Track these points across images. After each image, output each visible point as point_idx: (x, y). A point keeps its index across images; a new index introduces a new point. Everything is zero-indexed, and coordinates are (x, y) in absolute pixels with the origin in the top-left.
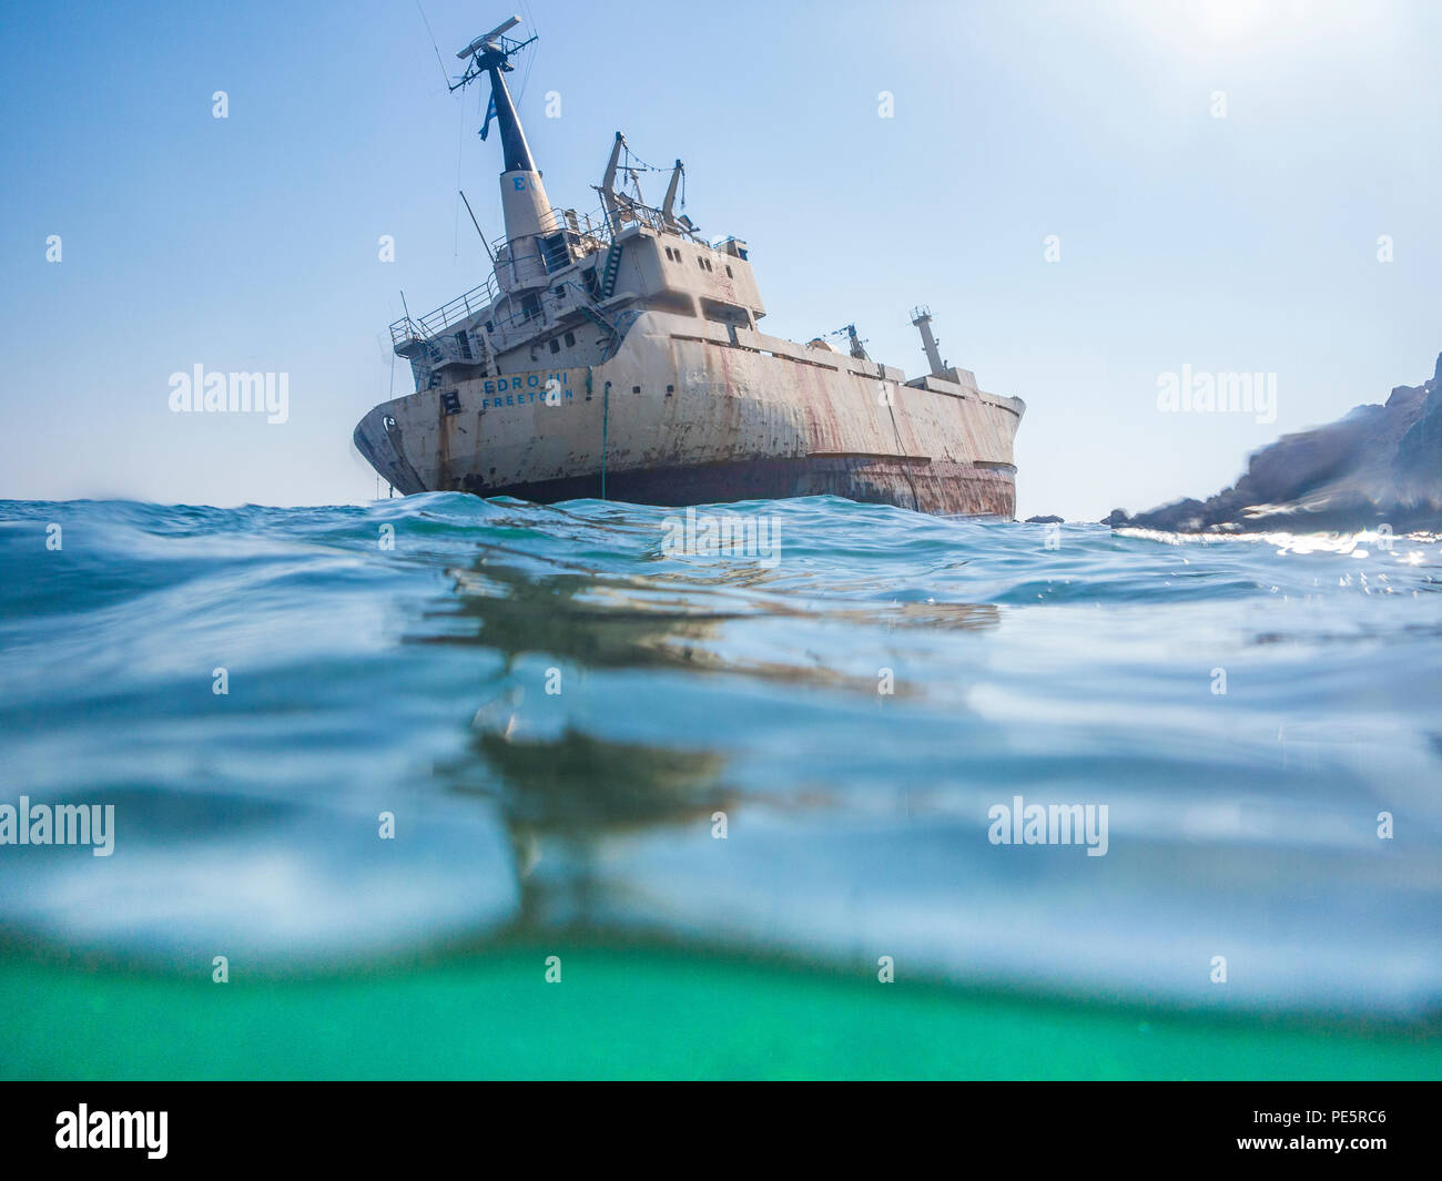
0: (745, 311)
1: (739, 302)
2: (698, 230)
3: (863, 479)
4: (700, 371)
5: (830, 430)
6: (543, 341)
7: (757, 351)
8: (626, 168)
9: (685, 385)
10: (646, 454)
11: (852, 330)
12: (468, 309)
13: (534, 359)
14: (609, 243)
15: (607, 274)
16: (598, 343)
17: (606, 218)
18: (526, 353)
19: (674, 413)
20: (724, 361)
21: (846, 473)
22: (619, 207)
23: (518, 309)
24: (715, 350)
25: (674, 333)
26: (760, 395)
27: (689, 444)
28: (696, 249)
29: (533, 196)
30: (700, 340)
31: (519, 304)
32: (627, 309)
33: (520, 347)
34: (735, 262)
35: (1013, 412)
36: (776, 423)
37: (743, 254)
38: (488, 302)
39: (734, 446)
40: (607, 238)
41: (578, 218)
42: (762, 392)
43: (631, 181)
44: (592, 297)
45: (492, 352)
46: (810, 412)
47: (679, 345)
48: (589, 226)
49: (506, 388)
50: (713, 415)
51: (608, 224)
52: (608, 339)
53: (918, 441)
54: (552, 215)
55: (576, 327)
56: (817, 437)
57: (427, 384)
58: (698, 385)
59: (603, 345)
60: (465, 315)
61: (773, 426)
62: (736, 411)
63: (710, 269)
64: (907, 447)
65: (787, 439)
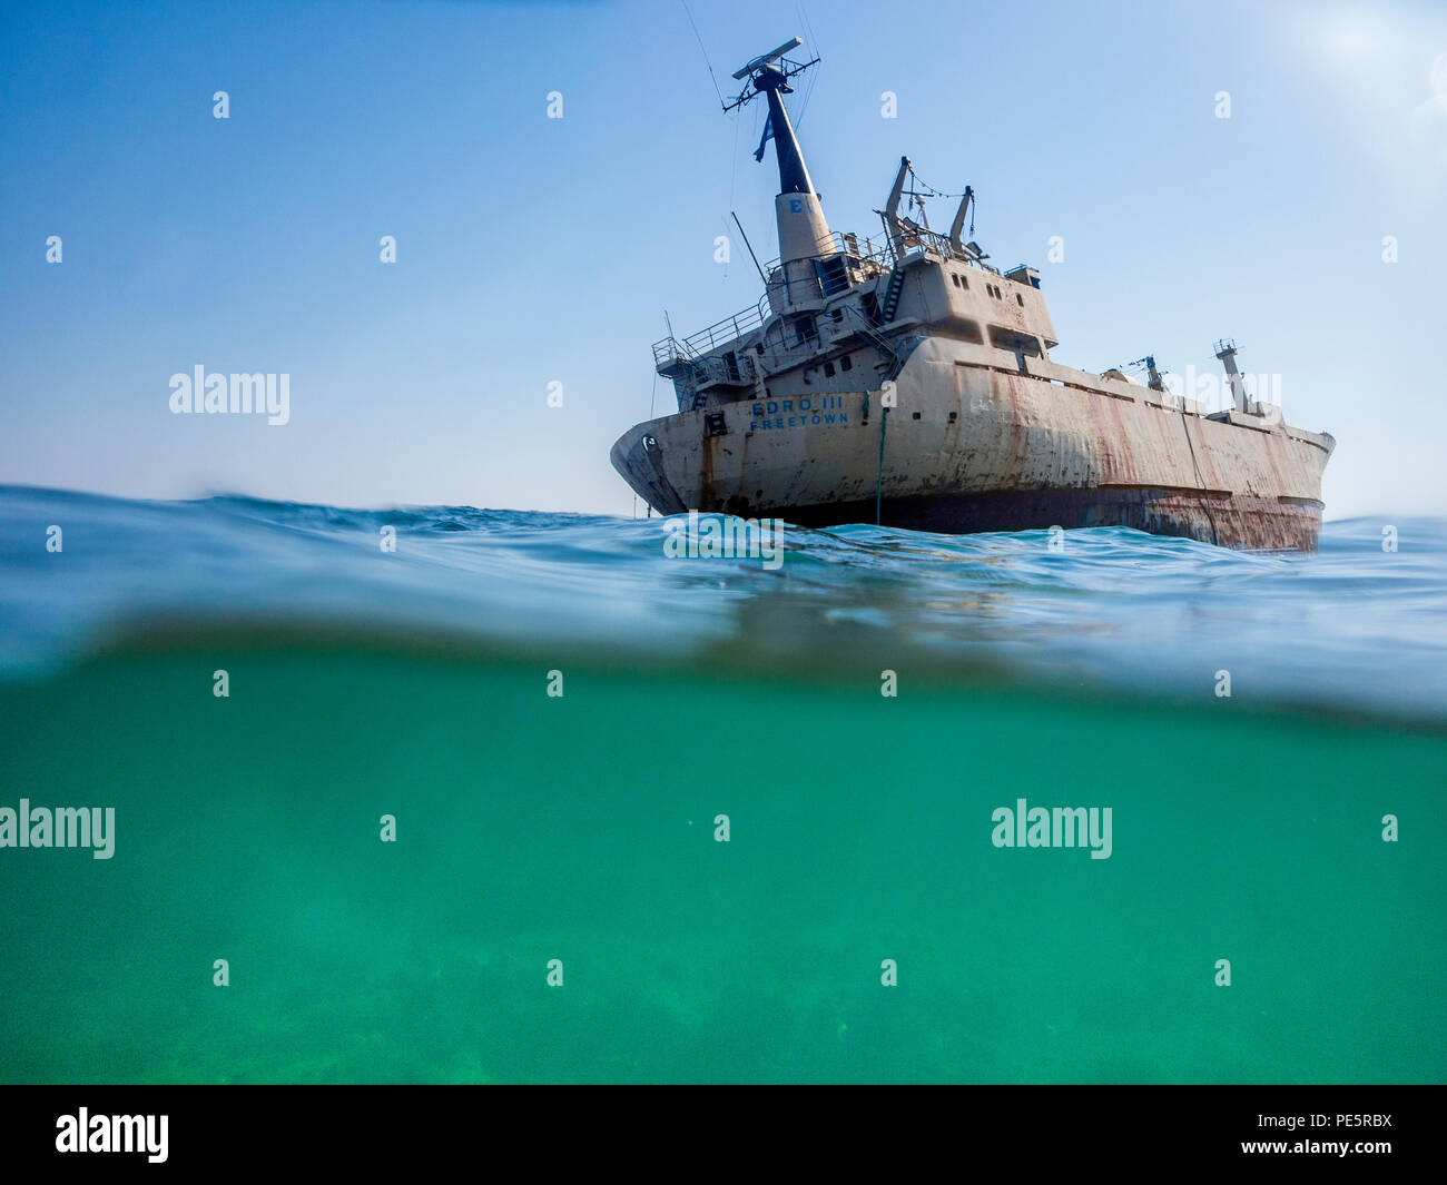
0: (1036, 340)
1: (1030, 330)
2: (987, 257)
3: (1159, 511)
4: (986, 398)
5: (1123, 461)
6: (817, 365)
7: (1048, 380)
8: (912, 193)
9: (969, 413)
10: (926, 481)
11: (1151, 362)
12: (737, 330)
13: (807, 382)
14: (892, 268)
15: (888, 299)
16: (876, 368)
17: (889, 243)
18: (798, 377)
19: (956, 440)
20: (1012, 390)
21: (1140, 505)
22: (903, 233)
23: (793, 332)
24: (1003, 379)
25: (958, 359)
26: (1050, 425)
27: (971, 472)
28: (984, 276)
29: (810, 218)
30: (987, 367)
31: (792, 327)
32: (909, 335)
33: (793, 369)
34: (1026, 290)
35: (1322, 448)
36: (1066, 453)
37: (1035, 283)
38: (760, 324)
39: (1020, 474)
40: (890, 263)
41: (858, 242)
42: (1052, 421)
43: (916, 207)
44: (871, 322)
45: (761, 374)
46: (1103, 443)
47: (963, 372)
48: (870, 250)
49: (776, 410)
50: (999, 443)
51: (891, 249)
52: (887, 364)
53: (1219, 476)
54: (830, 239)
55: (851, 352)
56: (1110, 468)
57: (691, 405)
58: (982, 412)
59: (882, 370)
60: (735, 336)
61: (1063, 456)
62: (1023, 440)
63: (999, 296)
64: (1206, 480)
65: (1078, 469)
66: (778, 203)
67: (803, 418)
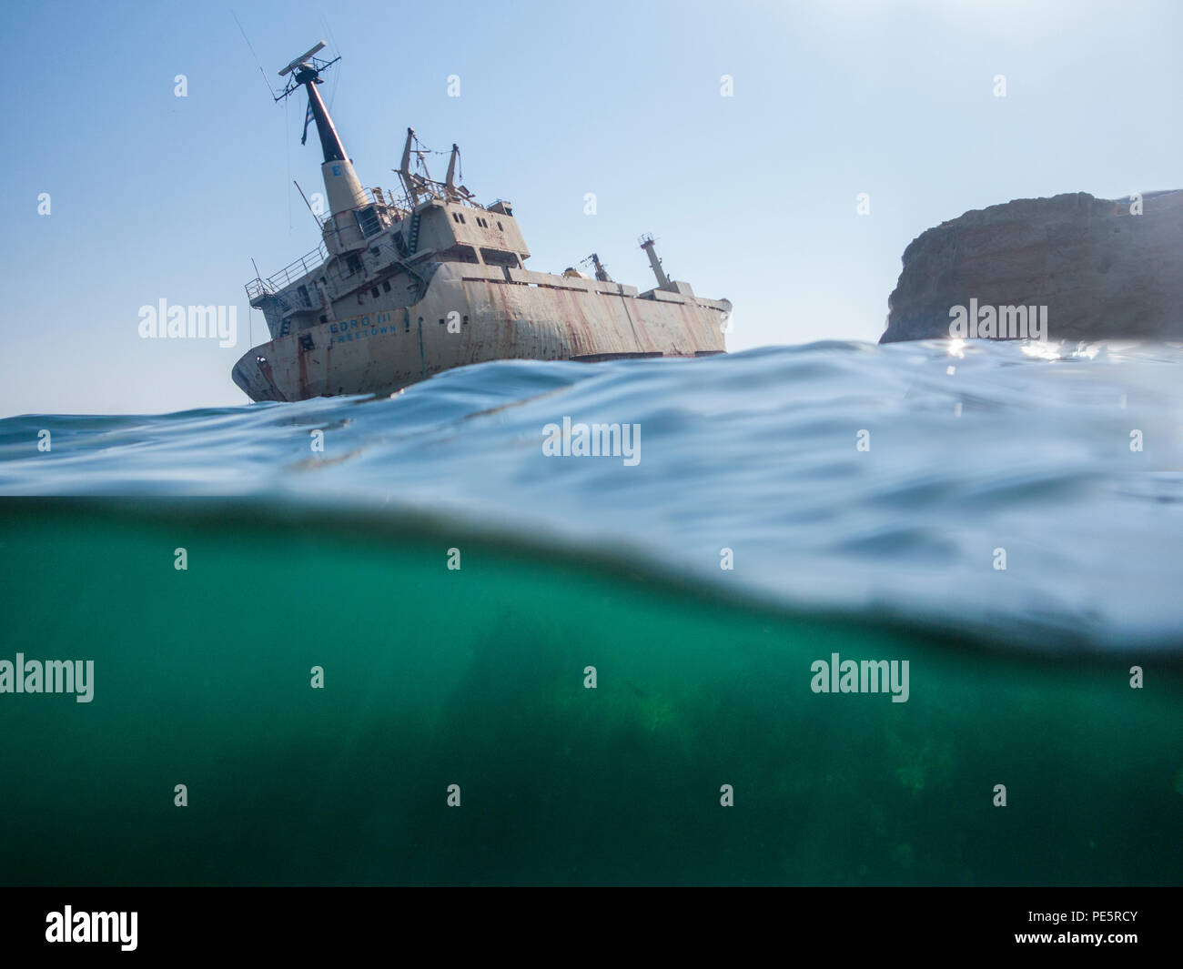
0: (515, 255)
1: (510, 248)
2: (473, 196)
4: (486, 303)
5: (585, 338)
6: (366, 290)
7: (526, 284)
8: (416, 153)
9: (476, 314)
11: (595, 258)
12: (306, 268)
14: (410, 212)
15: (411, 236)
16: (409, 288)
17: (406, 194)
18: (354, 299)
19: (469, 336)
20: (502, 295)
22: (415, 185)
23: (346, 266)
24: (495, 287)
25: (465, 276)
26: (531, 317)
28: (475, 212)
29: (348, 179)
30: (483, 280)
31: (345, 262)
32: (427, 262)
33: (349, 294)
34: (503, 218)
35: (722, 310)
36: (545, 336)
37: (510, 212)
38: (321, 263)
39: (514, 356)
40: (408, 209)
41: (383, 194)
42: (532, 314)
43: (421, 163)
44: (401, 254)
45: (329, 301)
46: (570, 326)
47: (469, 286)
48: (392, 199)
49: (346, 328)
50: (497, 335)
51: (408, 198)
52: (417, 285)
53: (653, 342)
55: (388, 278)
56: (575, 344)
57: (280, 331)
58: (484, 314)
60: (304, 273)
61: (542, 338)
62: (514, 329)
63: (486, 226)
64: (644, 345)
65: (554, 348)
66: (323, 169)
67: (366, 331)
